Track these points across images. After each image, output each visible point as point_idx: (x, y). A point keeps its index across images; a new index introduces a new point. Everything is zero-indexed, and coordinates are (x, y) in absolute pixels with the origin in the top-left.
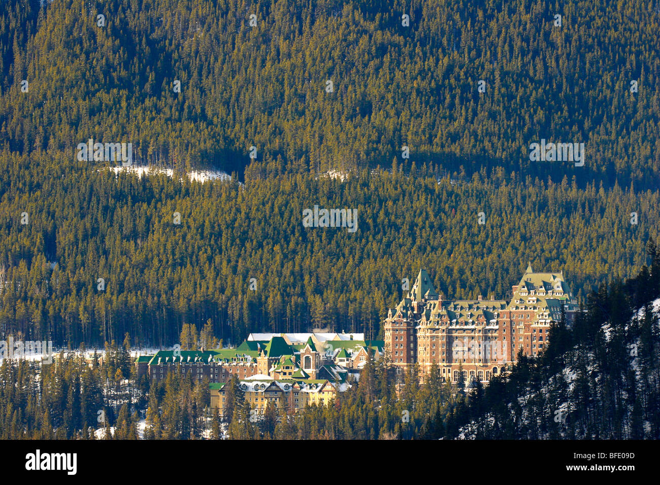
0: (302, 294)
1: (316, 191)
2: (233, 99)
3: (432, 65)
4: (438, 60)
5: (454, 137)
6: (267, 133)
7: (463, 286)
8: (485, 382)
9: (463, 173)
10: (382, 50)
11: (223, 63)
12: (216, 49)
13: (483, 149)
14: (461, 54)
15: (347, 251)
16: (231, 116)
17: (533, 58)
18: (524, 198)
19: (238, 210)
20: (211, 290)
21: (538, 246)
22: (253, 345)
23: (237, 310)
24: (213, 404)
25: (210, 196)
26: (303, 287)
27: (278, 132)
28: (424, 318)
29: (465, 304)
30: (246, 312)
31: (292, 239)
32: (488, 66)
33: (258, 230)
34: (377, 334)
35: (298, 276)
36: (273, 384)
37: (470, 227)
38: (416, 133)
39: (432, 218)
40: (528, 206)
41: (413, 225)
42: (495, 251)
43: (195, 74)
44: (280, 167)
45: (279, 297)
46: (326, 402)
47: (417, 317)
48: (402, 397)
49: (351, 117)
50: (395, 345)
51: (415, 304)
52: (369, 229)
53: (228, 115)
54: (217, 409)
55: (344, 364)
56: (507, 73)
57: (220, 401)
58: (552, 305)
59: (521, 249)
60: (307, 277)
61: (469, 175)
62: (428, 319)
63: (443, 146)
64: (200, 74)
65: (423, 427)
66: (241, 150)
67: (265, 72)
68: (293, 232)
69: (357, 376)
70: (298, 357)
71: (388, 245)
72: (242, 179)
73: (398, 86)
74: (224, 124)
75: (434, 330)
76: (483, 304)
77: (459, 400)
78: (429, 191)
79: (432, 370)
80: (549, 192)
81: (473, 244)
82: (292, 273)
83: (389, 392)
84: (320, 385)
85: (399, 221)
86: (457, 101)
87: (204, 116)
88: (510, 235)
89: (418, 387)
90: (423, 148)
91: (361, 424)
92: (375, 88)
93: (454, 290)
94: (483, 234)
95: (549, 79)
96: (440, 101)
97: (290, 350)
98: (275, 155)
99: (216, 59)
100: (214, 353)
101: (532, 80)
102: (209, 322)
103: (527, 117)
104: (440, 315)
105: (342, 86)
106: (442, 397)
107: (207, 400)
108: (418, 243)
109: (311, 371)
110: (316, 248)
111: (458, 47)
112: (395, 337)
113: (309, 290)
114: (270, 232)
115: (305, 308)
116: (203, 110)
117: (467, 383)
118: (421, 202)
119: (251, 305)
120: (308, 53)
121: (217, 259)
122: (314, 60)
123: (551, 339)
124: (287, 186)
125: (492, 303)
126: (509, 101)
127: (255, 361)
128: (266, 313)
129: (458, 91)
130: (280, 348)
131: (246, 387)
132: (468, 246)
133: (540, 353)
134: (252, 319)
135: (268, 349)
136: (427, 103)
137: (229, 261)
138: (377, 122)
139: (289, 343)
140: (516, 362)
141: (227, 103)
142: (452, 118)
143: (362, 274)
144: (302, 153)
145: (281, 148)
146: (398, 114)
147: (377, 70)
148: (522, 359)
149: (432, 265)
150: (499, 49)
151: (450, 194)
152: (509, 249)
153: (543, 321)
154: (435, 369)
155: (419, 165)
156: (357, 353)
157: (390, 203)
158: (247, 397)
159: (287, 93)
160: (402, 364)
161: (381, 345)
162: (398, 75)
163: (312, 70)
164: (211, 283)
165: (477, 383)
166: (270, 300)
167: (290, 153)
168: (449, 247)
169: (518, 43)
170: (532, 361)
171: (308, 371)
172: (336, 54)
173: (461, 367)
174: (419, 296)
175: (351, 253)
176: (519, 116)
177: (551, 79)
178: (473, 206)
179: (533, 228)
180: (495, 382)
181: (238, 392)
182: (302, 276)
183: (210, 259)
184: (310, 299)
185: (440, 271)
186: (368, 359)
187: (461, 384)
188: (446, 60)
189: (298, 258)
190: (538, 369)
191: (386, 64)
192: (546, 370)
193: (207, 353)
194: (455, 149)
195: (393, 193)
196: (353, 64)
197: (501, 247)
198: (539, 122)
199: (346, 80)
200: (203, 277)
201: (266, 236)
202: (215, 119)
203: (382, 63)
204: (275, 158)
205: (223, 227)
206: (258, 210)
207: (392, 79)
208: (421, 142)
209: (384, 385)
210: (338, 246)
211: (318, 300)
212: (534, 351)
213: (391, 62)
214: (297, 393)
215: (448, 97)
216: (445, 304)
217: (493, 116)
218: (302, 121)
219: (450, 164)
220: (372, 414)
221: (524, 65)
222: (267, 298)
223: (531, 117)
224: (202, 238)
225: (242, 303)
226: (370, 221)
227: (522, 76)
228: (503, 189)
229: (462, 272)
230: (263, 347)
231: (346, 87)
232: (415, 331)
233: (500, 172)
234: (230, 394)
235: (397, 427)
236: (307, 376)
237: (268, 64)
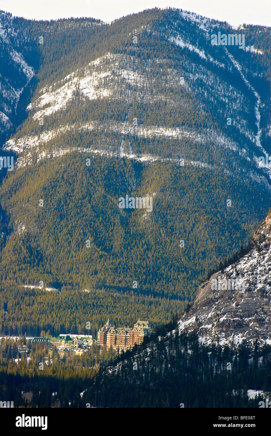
0: (75, 324)
1: (81, 295)
2: (59, 268)
3: (115, 261)
4: (117, 260)
5: (120, 282)
6: (68, 278)
7: (120, 323)
8: (125, 351)
9: (122, 292)
10: (101, 256)
11: (57, 258)
12: (55, 254)
13: (128, 286)
14: (123, 259)
15: (88, 312)
16: (58, 273)
17: (143, 261)
18: (138, 300)
19: (59, 299)
20: (50, 321)
21: (142, 313)
22: (61, 338)
23: (57, 327)
24: (48, 354)
25: (51, 295)
26: (76, 321)
27: (71, 278)
28: (109, 332)
29: (121, 329)
30: (59, 328)
31: (73, 308)
32: (130, 262)
33: (64, 305)
34: (96, 336)
35: (75, 319)
36: (66, 349)
37: (123, 307)
38: (110, 280)
39: (113, 304)
40: (140, 302)
41: (107, 306)
42: (130, 314)
43: (49, 260)
44: (71, 288)
45: (69, 324)
46: (80, 355)
47: (107, 331)
48: (102, 354)
49: (92, 275)
50: (100, 339)
51: (107, 328)
52: (95, 306)
53: (57, 272)
54: (50, 355)
55: (86, 344)
56: (136, 265)
57: (51, 353)
58: (145, 330)
59: (137, 314)
60: (77, 319)
61: (124, 293)
62: (110, 332)
63: (117, 284)
64: (50, 261)
65: (107, 363)
66: (61, 283)
67: (68, 261)
68: (74, 306)
69: (89, 347)
70: (73, 341)
71: (100, 311)
72: (60, 291)
73: (105, 267)
74: (56, 275)
75: (112, 335)
76: (126, 329)
77: (117, 356)
78: (112, 296)
79: (110, 347)
80: (146, 298)
81: (124, 312)
82: (73, 318)
83: (98, 352)
84: (79, 350)
85: (103, 305)
86: (121, 272)
87: (51, 272)
88: (134, 310)
89: (106, 351)
90: (112, 284)
91: (90, 361)
92: (99, 267)
93: (118, 325)
94: (127, 309)
95: (147, 267)
96: (117, 272)
97: (71, 339)
98: (70, 284)
99: (55, 257)
100: (50, 339)
101: (142, 267)
102: (49, 330)
103: (140, 277)
104: (113, 331)
105: (90, 266)
106: (113, 354)
107: (47, 352)
108: (108, 311)
109: (77, 345)
110: (80, 311)
111: (122, 257)
112: (101, 337)
113: (77, 323)
114: (68, 306)
115: (76, 328)
116: (51, 271)
117: (120, 351)
118: (110, 299)
119: (61, 326)
120: (81, 256)
121: (52, 313)
122: (82, 258)
123: (144, 339)
124: (73, 293)
125: (128, 329)
126: (136, 272)
127: (61, 342)
128: (65, 329)
129: (122, 269)
130: (68, 339)
131: (58, 349)
132: (122, 312)
133: (141, 343)
134: (61, 330)
135: (65, 339)
136: (113, 272)
137: (55, 314)
138: (99, 277)
139: (71, 337)
140: (134, 346)
141: (57, 269)
142: (120, 276)
143: (93, 319)
144: (78, 284)
145: (72, 282)
146: (105, 275)
147: (100, 262)
148: (136, 345)
149: (112, 317)
150: (134, 258)
151: (118, 298)
152: (133, 314)
153: (142, 335)
154: (111, 347)
155: (110, 289)
156: (90, 341)
157: (101, 299)
158: (58, 352)
159: (74, 267)
160: (102, 345)
161: (97, 339)
162: (105, 263)
163: (82, 261)
164: (50, 319)
165: (123, 351)
166: (66, 325)
167: (74, 284)
168: (117, 312)
169: (139, 257)
170: (138, 346)
171: (76, 345)
172: (89, 257)
173: (118, 346)
174: (108, 326)
175: (89, 313)
176: (138, 277)
177: (148, 267)
178: (124, 301)
179: (141, 308)
180: (128, 351)
181: (56, 350)
182: (76, 319)
183: (50, 313)
184: (78, 325)
185: (114, 319)
186: (93, 343)
187: (118, 351)
188: (119, 260)
189: (75, 314)
190: (140, 348)
191: (102, 261)
192: (142, 348)
193: (48, 339)
194: (120, 285)
195: (102, 297)
196: (93, 260)
197: (131, 313)
198: (144, 279)
199: (91, 264)
200: (48, 317)
201: (66, 307)
202: (54, 273)
203: (101, 260)
204: (70, 285)
205: (54, 304)
206: (64, 299)
207: (104, 265)
208: (111, 283)
209: (97, 350)
210: (86, 310)
211: (80, 326)
212: (139, 343)
213: (104, 260)
214: (72, 351)
215: (119, 271)
216: (115, 328)
217: (131, 276)
218: (78, 275)
219: (119, 289)
220: (93, 358)
221: (140, 263)
222: (65, 324)
223: (142, 277)
224: (48, 306)
225: (58, 325)
226: (95, 304)
227: (140, 265)
228: (133, 297)
229: (120, 319)
230: (64, 338)
231: (91, 266)
232: (106, 336)
233: (132, 292)
234: (53, 351)
235: (100, 362)
236: (75, 347)
237: (69, 259)
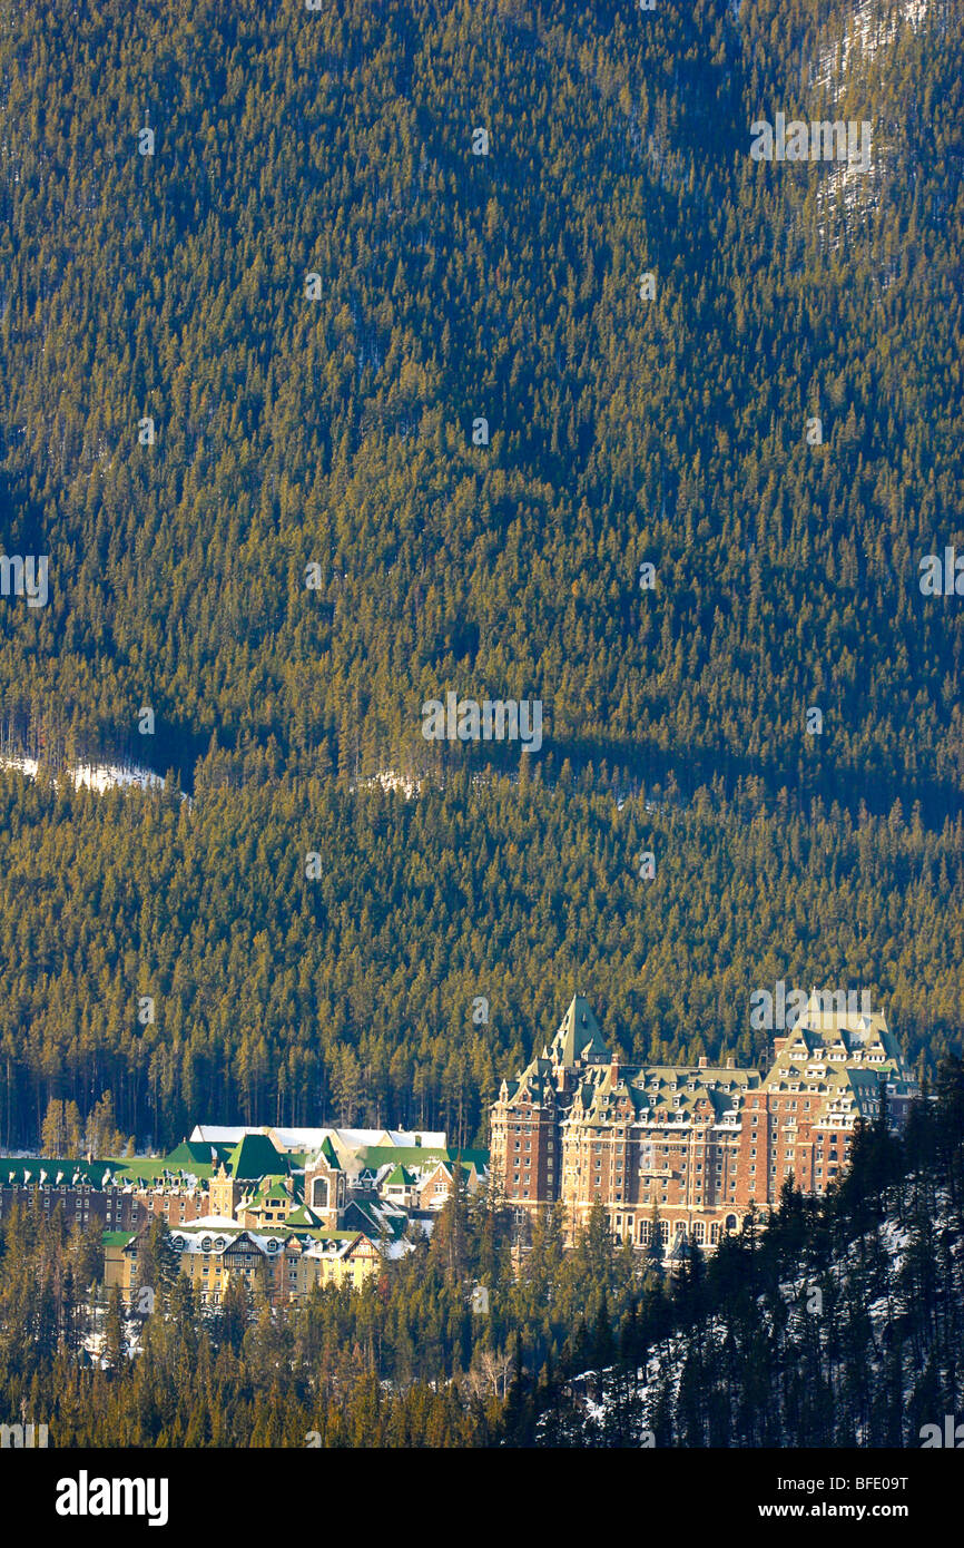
0: (314, 1043)
1: (350, 818)
2: (175, 608)
3: (614, 546)
4: (626, 537)
5: (657, 708)
6: (246, 684)
7: (666, 1035)
8: (708, 1248)
9: (673, 788)
10: (505, 511)
11: (155, 529)
12: (139, 496)
13: (720, 736)
14: (677, 525)
15: (413, 951)
16: (169, 646)
17: (835, 540)
18: (805, 847)
19: (178, 855)
20: (112, 1026)
21: (834, 953)
22: (202, 1152)
23: (169, 1073)
24: (109, 1279)
25: (117, 821)
26: (315, 1024)
27: (270, 684)
28: (578, 1105)
29: (670, 1074)
30: (187, 1078)
31: (296, 920)
32: (734, 554)
33: (220, 898)
34: (473, 1134)
35: (306, 1002)
36: (244, 1238)
37: (686, 906)
38: (574, 697)
39: (603, 885)
40: (815, 863)
41: (559, 899)
42: (738, 961)
43: (93, 554)
44: (272, 762)
45: (261, 1047)
46: (357, 1282)
47: (563, 1100)
48: (526, 1273)
49: (432, 658)
50: (513, 1160)
51: (559, 1071)
52: (463, 904)
53: (163, 644)
54: (118, 1289)
55: (400, 1199)
56: (777, 572)
57: (125, 1271)
58: (861, 1082)
59: (797, 957)
60: (324, 1006)
61: (687, 789)
62: (587, 1104)
63: (631, 727)
64: (103, 553)
65: (570, 1341)
66: (189, 723)
67: (246, 553)
68: (297, 906)
69: (428, 1225)
70: (300, 1181)
71: (505, 940)
72: (188, 787)
73: (537, 592)
74: (154, 662)
75: (600, 1129)
76: (709, 1077)
77: (649, 1285)
78: (598, 824)
79: (593, 1218)
80: (862, 836)
81: (691, 944)
82: (293, 995)
83: (498, 1263)
84: (347, 1243)
85: (530, 889)
86: (665, 629)
87: (109, 647)
88: (773, 926)
89: (560, 1254)
90: (590, 730)
91: (432, 1331)
92: (486, 594)
93: (647, 1047)
94: (713, 924)
95: (867, 586)
96: (630, 629)
97: (283, 1163)
98: (262, 735)
99: (140, 521)
100: (115, 1167)
101: (830, 589)
102: (107, 1096)
103: (817, 670)
104: (613, 1098)
105: (414, 589)
106: (612, 1276)
107: (95, 1267)
108: (571, 936)
109: (327, 1212)
110: (346, 942)
111: (671, 511)
112: (514, 1144)
113: (328, 1034)
114: (248, 904)
115: (319, 1073)
116: (108, 632)
117: (668, 1248)
118: (579, 848)
119: (199, 1062)
120: (341, 515)
121: (129, 959)
122: (355, 529)
123: (857, 1156)
124: (287, 804)
125: (728, 1073)
126: (780, 631)
127: (205, 1186)
128: (233, 1083)
129: (669, 607)
130: (260, 1159)
131: (184, 1243)
132: (680, 948)
133: (830, 1187)
134: (201, 1093)
135: (235, 1160)
136: (600, 632)
137: (154, 966)
138: (490, 671)
139: (281, 1149)
140: (777, 1206)
141: (159, 618)
142: (653, 667)
143: (446, 1003)
144: (322, 732)
145: (276, 720)
146: (535, 653)
147: (492, 555)
148: (791, 1198)
149: (600, 988)
150: (761, 519)
151: (643, 832)
152: (768, 958)
153: (839, 1117)
154: (600, 1216)
155: (578, 765)
156: (428, 1176)
157: (512, 849)
158: (184, 1265)
159: (293, 599)
160: (527, 1203)
161: (482, 1158)
162: (538, 566)
163: (350, 551)
164: (114, 1011)
165: (690, 1249)
166: (242, 1053)
167: (297, 733)
168: (637, 947)
169: (802, 506)
170: (813, 1203)
171: (320, 1212)
172: (405, 516)
173: (656, 1213)
174: (569, 1055)
175: (422, 954)
176: (801, 666)
177: (873, 586)
178: (694, 859)
179: (825, 910)
180: (730, 1248)
181: (164, 1255)
182: (313, 1003)
183: (113, 960)
184: (330, 1053)
185: (617, 1001)
186: (454, 1189)
187: (656, 1250)
188: (644, 538)
189: (306, 963)
190: (825, 1223)
191: (512, 544)
192: (842, 1226)
193: (100, 1166)
194: (659, 734)
195: (519, 827)
196: (441, 541)
197: (749, 952)
198: (843, 681)
199: (424, 575)
200: (97, 998)
201: (237, 912)
202: (134, 652)
203: (503, 539)
204: (263, 743)
205: (144, 890)
206: (221, 854)
207: (524, 577)
208: (584, 718)
209: (486, 1247)
210: (395, 938)
211: (347, 1057)
212: (819, 1183)
213: (524, 539)
214: (294, 1258)
215: (646, 619)
216: (625, 1074)
217: (742, 663)
218: (324, 662)
219: (645, 765)
220: (457, 1310)
221: (813, 555)
222: (234, 1048)
223: (826, 668)
224: (97, 912)
225: (181, 1057)
226: (467, 888)
227: (810, 577)
228: (760, 823)
229: (664, 1004)
230: (223, 1157)
231: (424, 592)
232: (559, 1131)
233: (754, 787)
234: (147, 1257)
235: (511, 1339)
236: (318, 1223)
237: (254, 536)
